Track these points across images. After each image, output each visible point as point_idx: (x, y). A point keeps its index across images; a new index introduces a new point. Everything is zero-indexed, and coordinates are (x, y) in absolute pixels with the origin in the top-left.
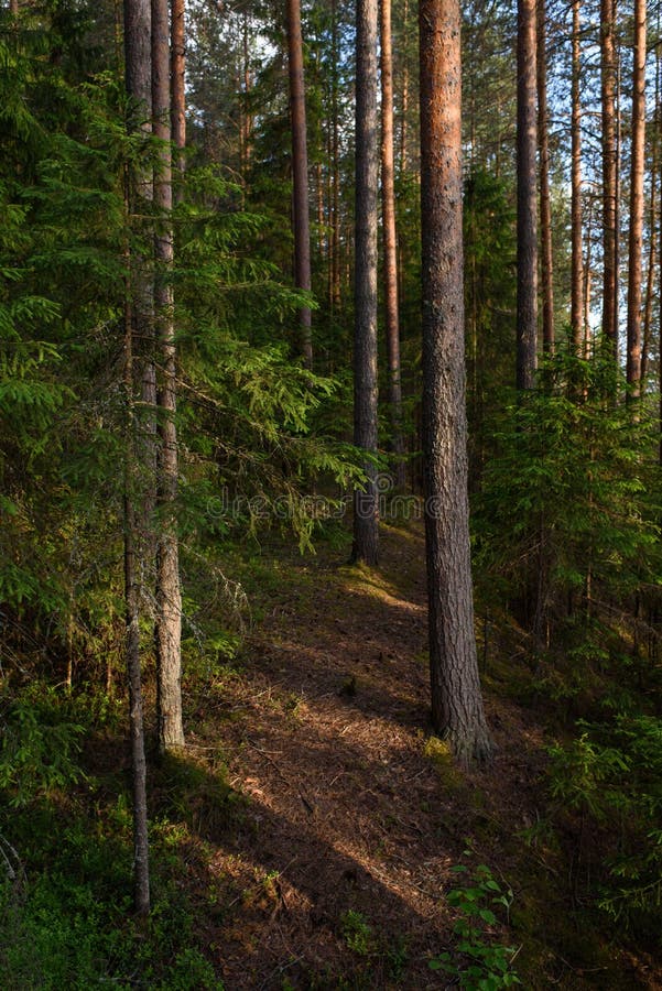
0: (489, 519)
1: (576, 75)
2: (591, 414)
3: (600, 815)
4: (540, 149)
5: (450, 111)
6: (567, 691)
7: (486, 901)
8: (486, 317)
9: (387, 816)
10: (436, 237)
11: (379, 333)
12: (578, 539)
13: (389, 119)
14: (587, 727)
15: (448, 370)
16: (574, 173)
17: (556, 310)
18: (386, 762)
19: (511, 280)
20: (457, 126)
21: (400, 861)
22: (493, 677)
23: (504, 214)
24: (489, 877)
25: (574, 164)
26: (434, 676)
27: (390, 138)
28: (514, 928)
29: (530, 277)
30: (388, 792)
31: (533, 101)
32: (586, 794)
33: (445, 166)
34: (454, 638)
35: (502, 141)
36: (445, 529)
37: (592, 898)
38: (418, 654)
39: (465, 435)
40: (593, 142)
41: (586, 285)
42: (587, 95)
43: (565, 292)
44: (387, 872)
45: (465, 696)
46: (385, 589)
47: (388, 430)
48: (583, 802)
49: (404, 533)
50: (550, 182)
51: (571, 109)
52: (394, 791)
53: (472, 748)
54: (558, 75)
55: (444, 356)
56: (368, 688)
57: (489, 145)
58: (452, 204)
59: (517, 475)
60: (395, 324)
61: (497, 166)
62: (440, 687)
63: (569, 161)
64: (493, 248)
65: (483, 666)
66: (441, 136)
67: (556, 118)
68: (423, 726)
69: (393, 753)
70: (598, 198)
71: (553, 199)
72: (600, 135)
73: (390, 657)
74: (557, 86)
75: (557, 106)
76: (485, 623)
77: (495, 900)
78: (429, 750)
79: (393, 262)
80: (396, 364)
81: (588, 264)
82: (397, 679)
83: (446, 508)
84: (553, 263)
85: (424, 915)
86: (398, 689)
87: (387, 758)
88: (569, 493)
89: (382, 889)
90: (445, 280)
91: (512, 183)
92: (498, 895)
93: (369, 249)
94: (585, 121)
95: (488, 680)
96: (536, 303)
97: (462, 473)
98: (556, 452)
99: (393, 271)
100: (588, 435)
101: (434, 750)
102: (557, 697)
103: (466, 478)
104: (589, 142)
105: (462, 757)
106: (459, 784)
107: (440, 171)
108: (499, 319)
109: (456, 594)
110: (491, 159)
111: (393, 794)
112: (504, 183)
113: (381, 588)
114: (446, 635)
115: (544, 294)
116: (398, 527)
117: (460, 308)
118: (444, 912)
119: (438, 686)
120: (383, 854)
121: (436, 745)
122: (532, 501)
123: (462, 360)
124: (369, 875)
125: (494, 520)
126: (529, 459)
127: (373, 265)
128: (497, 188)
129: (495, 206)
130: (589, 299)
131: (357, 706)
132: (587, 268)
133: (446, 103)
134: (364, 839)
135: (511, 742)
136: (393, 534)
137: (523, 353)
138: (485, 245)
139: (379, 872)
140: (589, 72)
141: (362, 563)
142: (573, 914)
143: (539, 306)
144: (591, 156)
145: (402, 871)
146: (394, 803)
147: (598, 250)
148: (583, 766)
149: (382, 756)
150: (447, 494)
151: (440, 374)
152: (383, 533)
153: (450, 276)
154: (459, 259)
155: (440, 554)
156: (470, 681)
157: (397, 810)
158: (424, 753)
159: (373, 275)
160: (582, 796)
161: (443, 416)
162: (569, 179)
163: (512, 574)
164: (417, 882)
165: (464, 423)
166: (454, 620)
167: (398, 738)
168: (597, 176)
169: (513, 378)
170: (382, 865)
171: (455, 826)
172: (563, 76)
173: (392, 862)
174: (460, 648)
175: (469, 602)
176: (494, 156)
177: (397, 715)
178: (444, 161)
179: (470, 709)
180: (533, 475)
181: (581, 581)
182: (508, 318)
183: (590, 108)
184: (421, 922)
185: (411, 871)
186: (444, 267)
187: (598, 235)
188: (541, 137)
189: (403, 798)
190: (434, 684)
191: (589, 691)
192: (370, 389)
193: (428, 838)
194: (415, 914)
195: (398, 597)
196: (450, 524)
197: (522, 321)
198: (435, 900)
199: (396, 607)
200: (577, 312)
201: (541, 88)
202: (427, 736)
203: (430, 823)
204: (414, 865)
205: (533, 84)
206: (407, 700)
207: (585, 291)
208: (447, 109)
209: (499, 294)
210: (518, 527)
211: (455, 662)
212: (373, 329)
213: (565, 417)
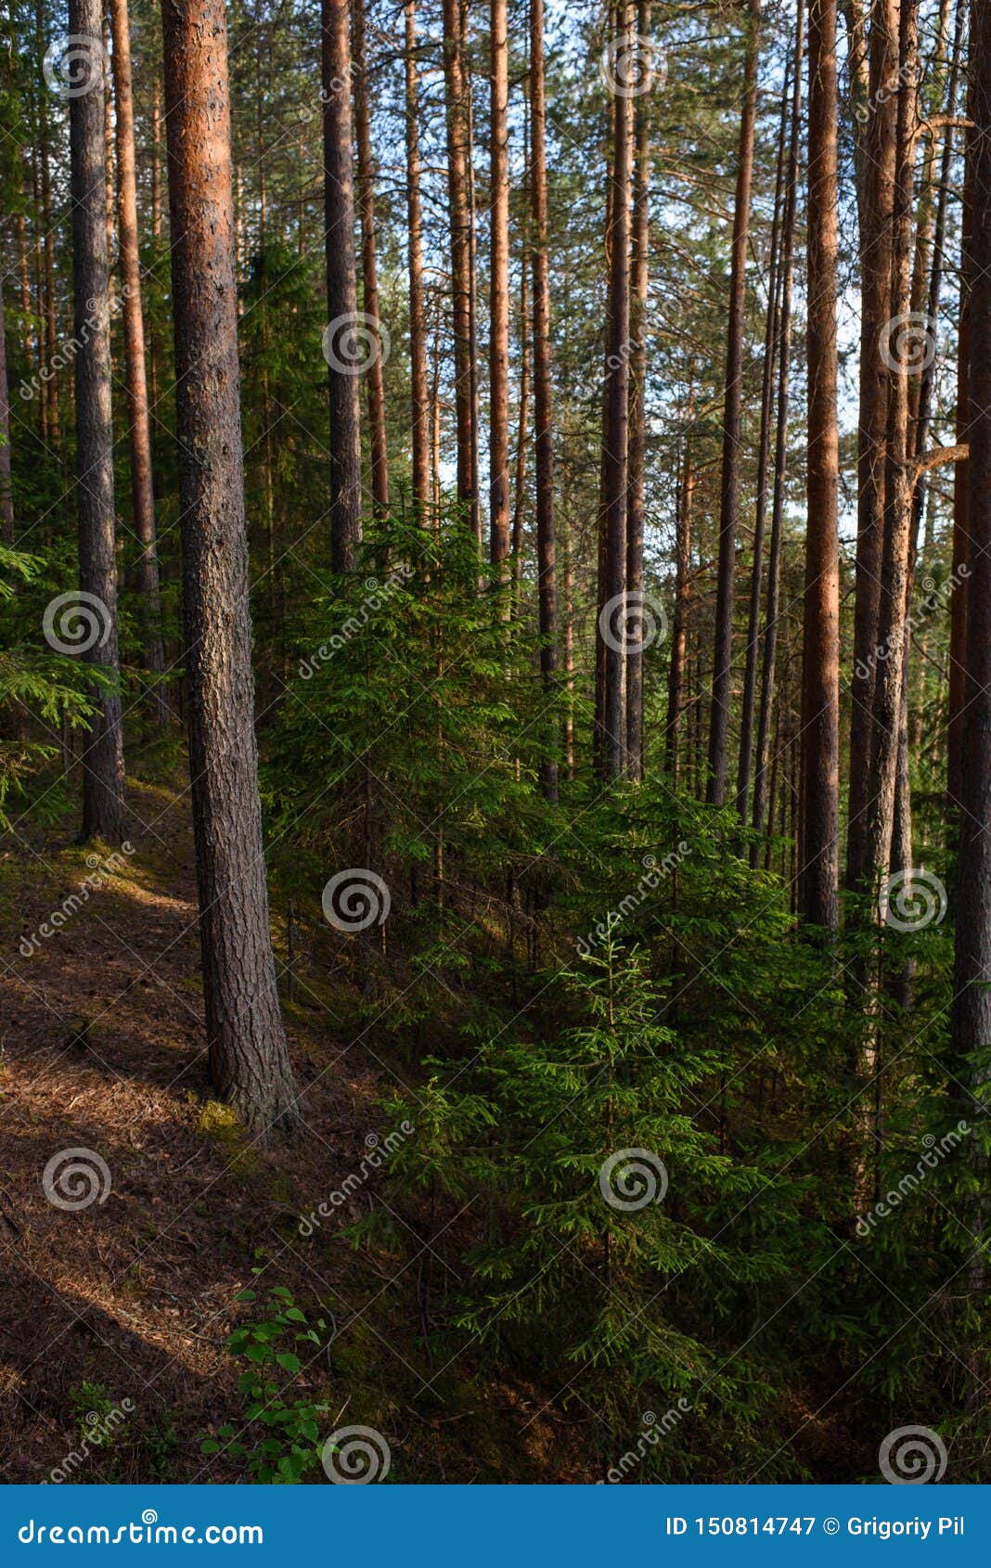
0: (293, 768)
1: (412, 113)
2: (436, 609)
3: (458, 1192)
4: (362, 217)
5: (214, 148)
6: (410, 1017)
7: (287, 1339)
8: (286, 463)
9: (142, 1230)
10: (197, 340)
11: (118, 483)
12: (422, 793)
13: (130, 152)
14: (439, 1066)
15: (220, 543)
16: (413, 256)
17: (392, 456)
18: (139, 1146)
19: (322, 410)
20: (224, 171)
21: (163, 1295)
22: (302, 1004)
23: (310, 309)
24: (288, 1303)
25: (413, 242)
26: (210, 1010)
27: (131, 182)
28: (337, 1373)
29: (349, 407)
30: (143, 1192)
31: (348, 145)
32: (437, 1164)
33: (207, 232)
34: (239, 949)
35: (306, 201)
36: (221, 784)
37: (450, 1314)
38: (187, 976)
39: (248, 641)
40: (438, 211)
41: (433, 422)
42: (427, 142)
43: (403, 430)
44: (144, 1315)
45: (259, 1035)
46: (135, 879)
47: (138, 636)
48: (433, 1175)
49: (166, 792)
50: (378, 267)
51: (405, 162)
52: (152, 1188)
53: (270, 1113)
54: (386, 109)
55: (213, 521)
56: (111, 1034)
57: (289, 205)
58: (220, 290)
59: (334, 701)
60: (146, 471)
61: (301, 236)
62: (221, 1025)
63: (404, 239)
64: (293, 360)
65: (286, 987)
66: (200, 186)
67: (384, 173)
68: (196, 1085)
69: (150, 1132)
70: (445, 294)
71: (383, 293)
72: (447, 203)
73: (144, 983)
74: (384, 126)
75: (387, 155)
76: (290, 923)
77: (299, 1337)
78: (206, 1122)
79: (141, 375)
80: (149, 533)
81: (435, 390)
82: (156, 1017)
83: (223, 753)
84: (385, 386)
85: (202, 1373)
86: (156, 1032)
87: (140, 1139)
88: (408, 726)
89: (136, 1342)
90: (212, 405)
91: (320, 266)
92: (303, 1329)
93: (98, 353)
94: (426, 181)
95: (294, 1007)
96: (358, 446)
97: (245, 699)
98: (387, 665)
99: (142, 389)
100: (434, 640)
101: (214, 1121)
102: (396, 1026)
103: (251, 706)
104: (433, 211)
105: (257, 1127)
106: (253, 1169)
107: (200, 239)
108: (307, 468)
109: (241, 882)
110: (292, 226)
111: (151, 1195)
112: (309, 265)
113: (129, 878)
114: (228, 944)
115: (373, 433)
116: (158, 783)
117: (237, 449)
118: (232, 1363)
119: (217, 1021)
120: (137, 1287)
121: (218, 1113)
122: (352, 739)
123: (241, 528)
124: (114, 1323)
125: (300, 769)
126: (347, 677)
127: (104, 378)
128: (299, 271)
129: (295, 297)
130: (438, 441)
131: (94, 1064)
132: (433, 396)
133: (207, 134)
134: (106, 1268)
135: (330, 1098)
136: (149, 796)
137: (340, 520)
138: (282, 356)
139: (132, 1318)
140: (429, 109)
141: (98, 841)
142: (421, 1341)
143: (364, 450)
144: (434, 232)
145: (167, 1311)
146: (153, 1208)
147: (448, 369)
148: (432, 1124)
149: (133, 1138)
150: (223, 732)
151: (207, 549)
152: (132, 795)
153: (220, 400)
154: (233, 374)
155: (215, 823)
156: (265, 1013)
157: (158, 1218)
158: (197, 1127)
159: (105, 395)
160: (432, 1169)
161: (214, 613)
162: (406, 262)
163: (328, 848)
164: (191, 1323)
165: (247, 623)
166: (239, 921)
167: (156, 1106)
168: (445, 262)
169: (328, 556)
170: (135, 1305)
171: (248, 1233)
172: (393, 110)
173: (151, 1298)
174: (249, 964)
175: (261, 893)
176: (297, 224)
177: (157, 1072)
178: (206, 224)
179: (266, 1054)
180: (354, 700)
181: (425, 854)
182: (319, 466)
183: (435, 162)
184: (198, 1384)
185: (181, 1309)
186: (210, 386)
187: (448, 347)
188: (363, 199)
189: (168, 1199)
190: (211, 1020)
191: (444, 1015)
192: (104, 572)
193: (208, 1256)
194: (189, 1374)
195: (155, 891)
196: (229, 778)
197: (338, 472)
198: (218, 1348)
199: (154, 907)
200: (421, 460)
201: (361, 126)
202: (202, 1101)
203: (209, 1232)
204: (186, 1299)
205: (346, 117)
206: (171, 1049)
207: (432, 430)
208: (209, 145)
209: (306, 430)
210: (335, 779)
211: (242, 985)
212: (106, 478)
213: (400, 615)
